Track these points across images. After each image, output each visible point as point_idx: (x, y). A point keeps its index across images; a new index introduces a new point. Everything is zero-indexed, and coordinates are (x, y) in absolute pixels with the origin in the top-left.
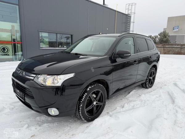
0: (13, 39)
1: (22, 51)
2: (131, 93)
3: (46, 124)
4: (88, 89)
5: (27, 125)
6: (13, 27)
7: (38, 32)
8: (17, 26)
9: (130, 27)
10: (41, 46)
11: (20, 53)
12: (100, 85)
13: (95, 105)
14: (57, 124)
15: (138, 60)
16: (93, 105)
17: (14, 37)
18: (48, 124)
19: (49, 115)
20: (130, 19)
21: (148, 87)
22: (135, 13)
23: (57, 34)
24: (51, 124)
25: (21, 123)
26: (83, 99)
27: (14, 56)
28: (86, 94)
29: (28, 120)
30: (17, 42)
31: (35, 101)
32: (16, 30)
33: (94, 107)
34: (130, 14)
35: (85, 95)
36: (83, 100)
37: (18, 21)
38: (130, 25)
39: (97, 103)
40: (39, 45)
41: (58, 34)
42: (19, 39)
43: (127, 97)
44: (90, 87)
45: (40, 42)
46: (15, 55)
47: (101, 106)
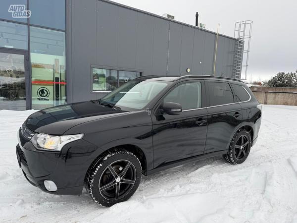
0: (56, 78)
1: (66, 95)
2: (199, 170)
3: (47, 203)
4: (106, 158)
5: (20, 201)
6: (57, 60)
7: (91, 68)
8: (62, 60)
9: (241, 59)
10: (94, 89)
11: (64, 98)
12: (128, 152)
13: (118, 183)
14: (62, 204)
15: (206, 117)
16: (114, 182)
17: (57, 76)
18: (51, 203)
19: (46, 190)
20: (242, 46)
21: (233, 161)
22: (250, 37)
23: (118, 71)
24: (55, 204)
25: (19, 197)
26: (96, 171)
27: (55, 101)
28: (101, 165)
29: (29, 194)
30: (61, 82)
31: (28, 168)
32: (60, 66)
33: (117, 186)
34: (242, 37)
35: (99, 167)
36: (95, 174)
37: (64, 53)
38: (241, 56)
39: (122, 181)
40: (91, 87)
41: (120, 72)
42: (63, 79)
43: (190, 175)
44: (109, 156)
45: (92, 82)
46: (57, 100)
47: (131, 185)
